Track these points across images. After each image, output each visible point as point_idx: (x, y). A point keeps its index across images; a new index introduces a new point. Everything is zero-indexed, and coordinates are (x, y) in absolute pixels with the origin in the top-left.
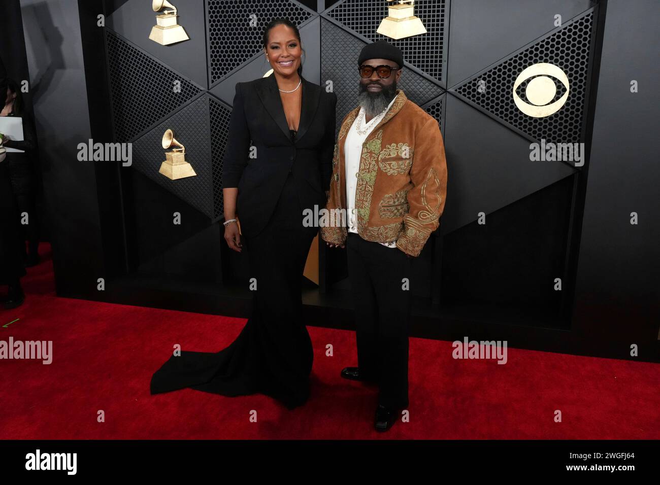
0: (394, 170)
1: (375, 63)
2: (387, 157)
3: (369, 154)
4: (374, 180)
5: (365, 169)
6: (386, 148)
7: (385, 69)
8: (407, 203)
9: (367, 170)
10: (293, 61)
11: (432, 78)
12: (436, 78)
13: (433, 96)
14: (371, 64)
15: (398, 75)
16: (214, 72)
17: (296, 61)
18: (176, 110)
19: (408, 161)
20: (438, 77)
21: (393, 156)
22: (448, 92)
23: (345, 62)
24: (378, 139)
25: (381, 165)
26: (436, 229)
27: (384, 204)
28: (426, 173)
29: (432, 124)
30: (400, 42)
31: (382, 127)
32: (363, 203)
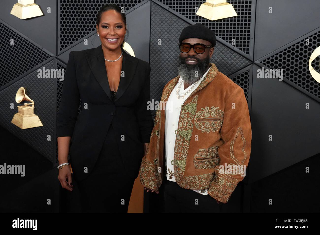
0: (207, 128)
1: (193, 41)
2: (201, 117)
3: (186, 115)
4: (190, 136)
5: (182, 127)
6: (200, 110)
7: (200, 46)
8: (218, 156)
9: (185, 128)
10: (118, 39)
11: (242, 52)
12: (245, 52)
13: (242, 66)
14: (189, 42)
15: (211, 51)
16: (63, 42)
17: (120, 39)
18: (29, 71)
19: (219, 122)
20: (246, 51)
21: (206, 117)
22: (255, 64)
23: (170, 37)
24: (194, 102)
25: (196, 124)
26: (242, 180)
27: (198, 157)
28: (234, 132)
29: (239, 92)
30: (215, 23)
31: (198, 93)
32: (180, 156)
